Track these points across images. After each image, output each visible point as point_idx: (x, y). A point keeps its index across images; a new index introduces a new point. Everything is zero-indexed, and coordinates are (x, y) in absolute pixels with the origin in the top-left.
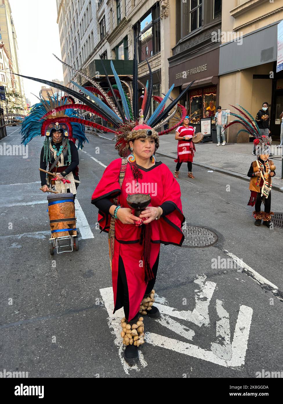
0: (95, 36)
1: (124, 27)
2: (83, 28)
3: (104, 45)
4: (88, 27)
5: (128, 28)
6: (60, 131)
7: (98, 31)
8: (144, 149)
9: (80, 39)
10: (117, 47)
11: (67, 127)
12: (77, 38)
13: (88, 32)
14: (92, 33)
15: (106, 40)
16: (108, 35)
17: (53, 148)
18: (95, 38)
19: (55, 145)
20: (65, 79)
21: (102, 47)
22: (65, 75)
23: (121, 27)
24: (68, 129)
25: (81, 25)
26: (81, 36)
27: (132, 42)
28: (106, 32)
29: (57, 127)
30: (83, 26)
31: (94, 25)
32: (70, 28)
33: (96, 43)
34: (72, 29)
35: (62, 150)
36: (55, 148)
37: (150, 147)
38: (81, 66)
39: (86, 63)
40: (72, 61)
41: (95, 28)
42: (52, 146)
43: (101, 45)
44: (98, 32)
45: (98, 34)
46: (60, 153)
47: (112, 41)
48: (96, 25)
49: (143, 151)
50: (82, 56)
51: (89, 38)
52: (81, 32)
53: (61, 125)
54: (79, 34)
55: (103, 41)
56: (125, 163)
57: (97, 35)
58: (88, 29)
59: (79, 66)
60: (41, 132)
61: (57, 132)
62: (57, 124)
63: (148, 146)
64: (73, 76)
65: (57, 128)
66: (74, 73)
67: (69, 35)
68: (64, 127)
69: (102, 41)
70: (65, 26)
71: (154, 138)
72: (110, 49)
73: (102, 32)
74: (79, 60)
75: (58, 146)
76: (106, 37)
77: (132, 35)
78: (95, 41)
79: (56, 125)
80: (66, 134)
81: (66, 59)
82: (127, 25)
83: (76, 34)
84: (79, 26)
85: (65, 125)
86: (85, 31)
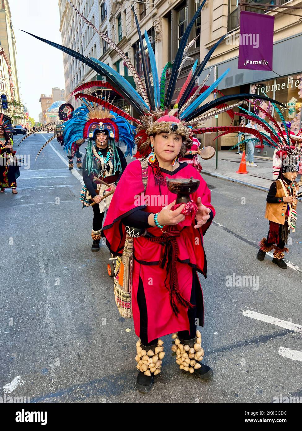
0: (98, 49)
1: (124, 45)
2: (86, 40)
3: (106, 59)
4: (91, 40)
5: (128, 46)
6: (104, 133)
7: (101, 44)
8: (166, 148)
9: (83, 51)
10: (118, 62)
11: (112, 127)
12: (80, 48)
13: (91, 45)
14: (95, 46)
15: (108, 55)
16: (110, 50)
17: (98, 154)
18: (98, 51)
19: (100, 151)
20: (66, 88)
21: (104, 61)
22: (67, 85)
23: (121, 45)
24: (114, 129)
25: (84, 36)
26: (84, 48)
27: (132, 59)
28: (109, 47)
29: (101, 127)
30: (86, 38)
31: (97, 39)
32: (74, 38)
33: (98, 57)
34: (75, 39)
35: (110, 156)
36: (101, 155)
37: (174, 145)
38: (84, 77)
39: (88, 74)
40: (75, 71)
41: (97, 42)
42: (97, 152)
43: (103, 58)
44: (101, 46)
45: (101, 47)
46: (108, 161)
47: (113, 56)
48: (99, 39)
49: (163, 149)
50: (84, 67)
51: (92, 50)
52: (84, 44)
53: (106, 125)
54: (82, 45)
55: (106, 55)
56: (145, 167)
57: (100, 49)
58: (91, 42)
59: (81, 76)
60: (83, 135)
61: (101, 134)
62: (101, 123)
63: (171, 144)
64: (76, 86)
65: (101, 129)
66: (76, 84)
67: (72, 45)
68: (109, 127)
69: (104, 55)
70: (68, 35)
71: (180, 134)
72: (111, 63)
73: (104, 46)
74: (81, 70)
75: (104, 152)
76: (109, 52)
77: (131, 53)
78: (97, 54)
79: (100, 125)
80: (112, 135)
81: (68, 68)
82: (127, 43)
83: (80, 45)
84: (82, 38)
85: (110, 125)
86: (88, 43)
